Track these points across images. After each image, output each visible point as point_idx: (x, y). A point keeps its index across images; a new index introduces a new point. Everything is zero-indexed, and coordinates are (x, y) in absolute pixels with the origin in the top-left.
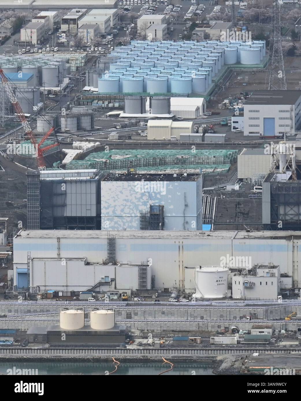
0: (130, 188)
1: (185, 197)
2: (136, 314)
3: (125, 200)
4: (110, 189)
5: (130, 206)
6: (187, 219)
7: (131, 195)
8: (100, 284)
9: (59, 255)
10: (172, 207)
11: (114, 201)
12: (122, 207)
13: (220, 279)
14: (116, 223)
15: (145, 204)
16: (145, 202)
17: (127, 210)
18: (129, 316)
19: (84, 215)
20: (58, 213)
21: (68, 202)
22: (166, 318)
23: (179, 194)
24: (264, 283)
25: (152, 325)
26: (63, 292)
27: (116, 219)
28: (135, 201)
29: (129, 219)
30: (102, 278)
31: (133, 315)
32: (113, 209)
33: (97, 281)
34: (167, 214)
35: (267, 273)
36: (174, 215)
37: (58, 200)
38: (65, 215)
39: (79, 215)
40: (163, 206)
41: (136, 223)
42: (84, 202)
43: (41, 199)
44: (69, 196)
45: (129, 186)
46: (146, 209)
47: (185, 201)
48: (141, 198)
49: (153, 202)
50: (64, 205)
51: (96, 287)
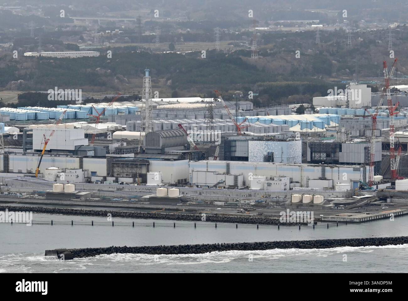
0: (260, 144)
1: (282, 149)
2: (203, 193)
3: (258, 149)
4: (252, 144)
5: (260, 152)
6: (283, 159)
7: (261, 147)
8: (219, 183)
9: (207, 170)
10: (277, 153)
11: (254, 150)
12: (257, 153)
13: (259, 181)
14: (254, 160)
15: (266, 151)
16: (266, 150)
17: (259, 154)
18: (200, 194)
19: (243, 156)
20: (233, 155)
21: (237, 150)
22: (215, 195)
23: (280, 147)
24: (275, 184)
25: (207, 197)
26: (200, 186)
27: (254, 158)
28: (262, 150)
29: (259, 158)
30: (220, 180)
31: (202, 193)
32: (253, 153)
33: (218, 181)
34: (275, 156)
35: (278, 179)
36: (278, 157)
37: (233, 149)
38: (236, 156)
39: (241, 156)
40: (273, 153)
41: (262, 160)
42: (243, 150)
43: (225, 148)
44: (237, 147)
45: (260, 143)
46: (266, 153)
47: (282, 150)
48: (264, 148)
49: (269, 150)
50: (235, 151)
51: (217, 184)
